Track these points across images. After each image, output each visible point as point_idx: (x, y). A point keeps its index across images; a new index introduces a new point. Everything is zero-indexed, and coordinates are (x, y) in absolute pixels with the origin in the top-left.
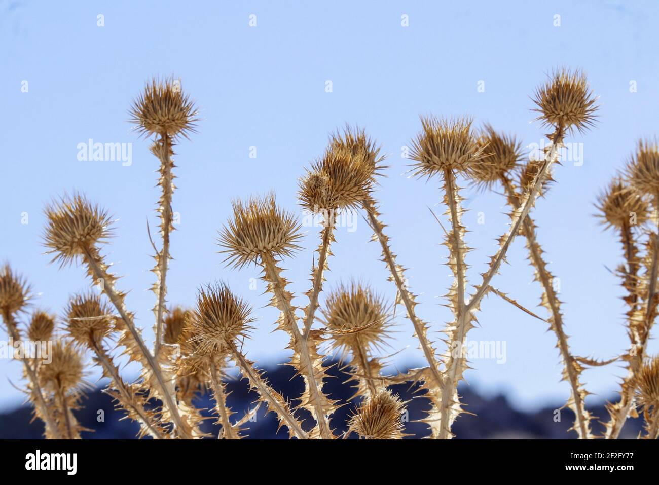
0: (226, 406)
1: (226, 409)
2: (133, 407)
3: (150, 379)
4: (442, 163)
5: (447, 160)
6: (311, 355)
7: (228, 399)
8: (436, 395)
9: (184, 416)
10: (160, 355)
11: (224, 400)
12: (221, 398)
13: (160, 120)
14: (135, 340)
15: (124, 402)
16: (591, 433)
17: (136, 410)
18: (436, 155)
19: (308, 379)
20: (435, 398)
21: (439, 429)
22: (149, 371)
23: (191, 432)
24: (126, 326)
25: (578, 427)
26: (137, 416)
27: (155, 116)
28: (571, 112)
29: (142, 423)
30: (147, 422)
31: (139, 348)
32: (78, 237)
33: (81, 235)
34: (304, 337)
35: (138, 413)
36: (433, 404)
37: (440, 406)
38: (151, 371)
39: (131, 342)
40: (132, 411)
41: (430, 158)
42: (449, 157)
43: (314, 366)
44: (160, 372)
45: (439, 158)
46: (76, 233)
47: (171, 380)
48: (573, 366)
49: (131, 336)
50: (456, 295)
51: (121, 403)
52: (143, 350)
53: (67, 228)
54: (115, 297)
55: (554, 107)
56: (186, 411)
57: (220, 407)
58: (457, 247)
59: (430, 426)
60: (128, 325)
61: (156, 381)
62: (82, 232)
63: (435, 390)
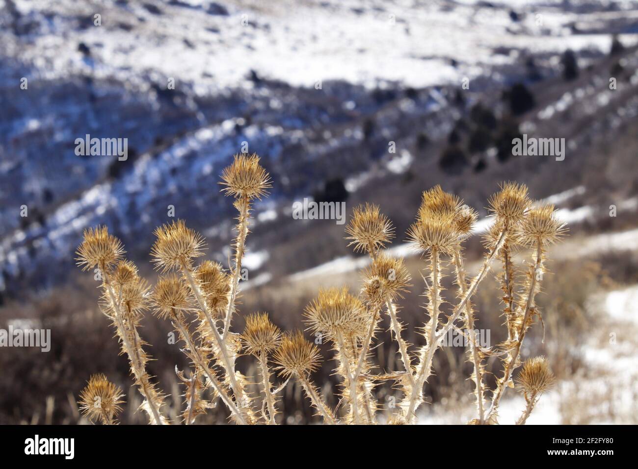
0: (269, 381)
1: (269, 383)
2: (201, 365)
3: (218, 354)
4: (433, 245)
5: (437, 244)
6: (357, 391)
7: (271, 377)
8: (408, 390)
9: (238, 380)
10: (227, 339)
11: (269, 377)
12: (266, 376)
13: (244, 187)
14: (211, 327)
15: (196, 361)
16: (484, 398)
17: (203, 368)
18: (430, 240)
19: (353, 406)
20: (408, 392)
21: (407, 412)
22: (218, 348)
23: (242, 391)
24: (206, 317)
25: (477, 393)
26: (204, 372)
27: (241, 184)
28: (516, 216)
29: (207, 377)
30: (211, 377)
31: (213, 332)
32: (180, 254)
33: (182, 254)
34: (354, 380)
35: (204, 370)
36: (406, 395)
37: (410, 398)
38: (220, 349)
39: (209, 328)
40: (201, 368)
41: (425, 241)
42: (439, 242)
43: (358, 398)
44: (226, 350)
45: (432, 242)
46: (179, 253)
47: (232, 356)
48: (478, 354)
49: (209, 324)
50: (430, 329)
51: (194, 362)
52: (215, 334)
53: (173, 248)
54: (199, 296)
55: (506, 211)
56: (240, 377)
57: (265, 381)
58: (435, 299)
59: (401, 409)
60: (207, 316)
61: (222, 356)
62: (182, 252)
63: (408, 387)
